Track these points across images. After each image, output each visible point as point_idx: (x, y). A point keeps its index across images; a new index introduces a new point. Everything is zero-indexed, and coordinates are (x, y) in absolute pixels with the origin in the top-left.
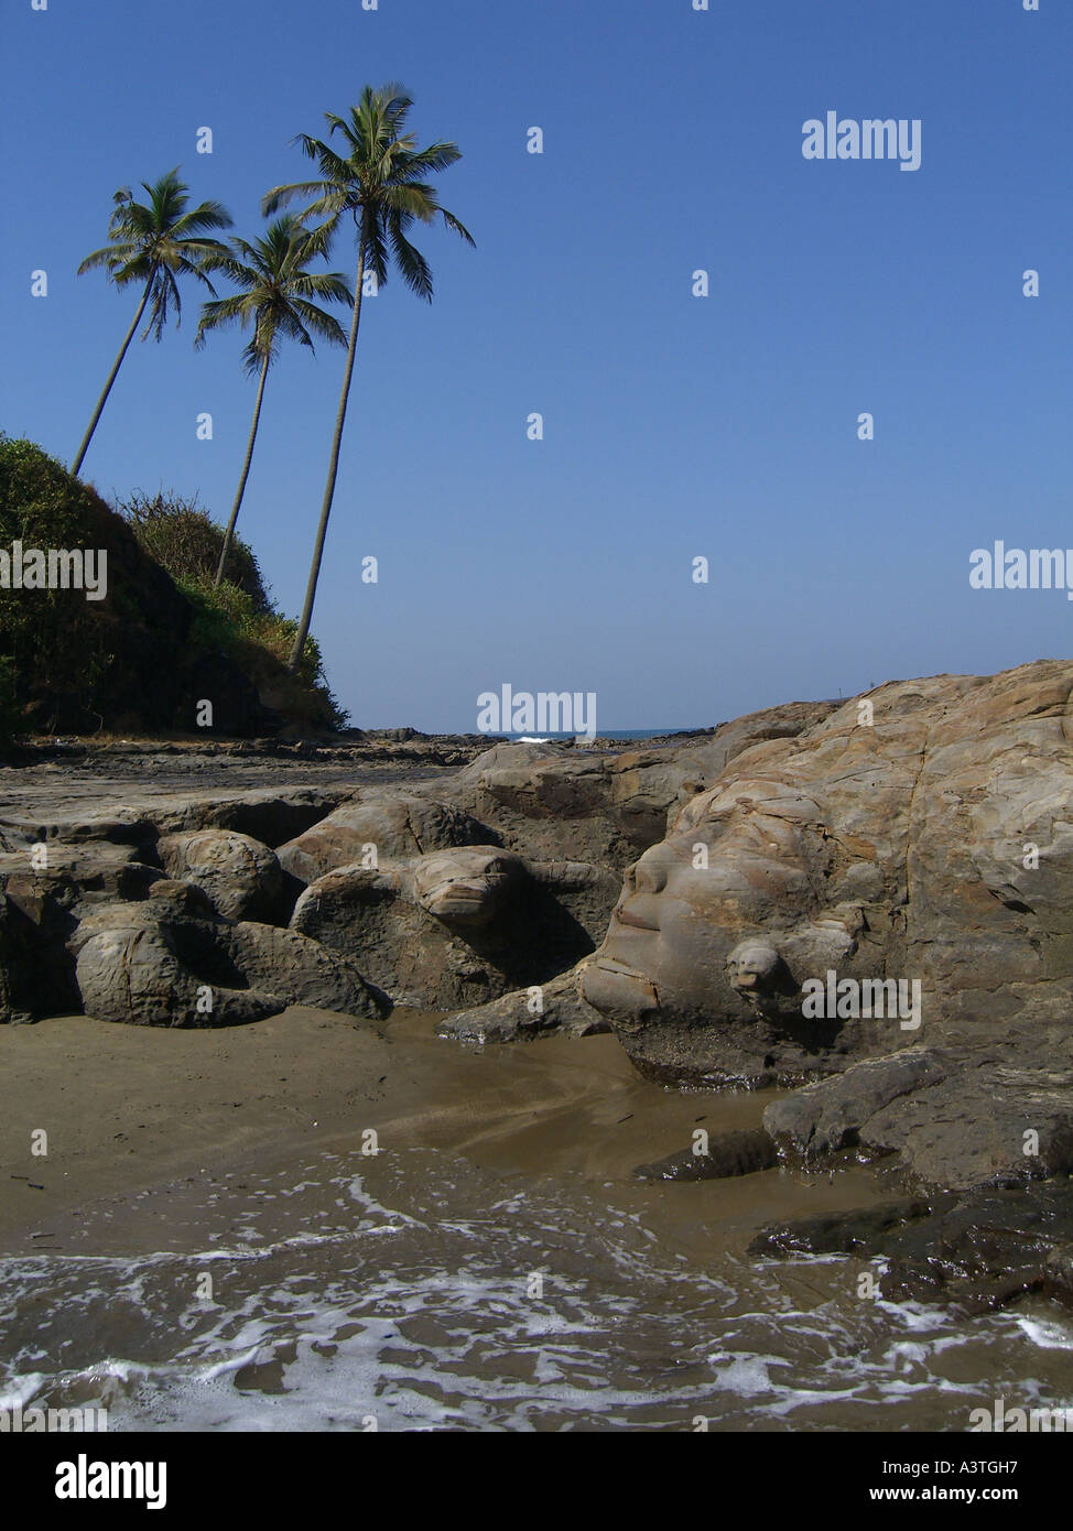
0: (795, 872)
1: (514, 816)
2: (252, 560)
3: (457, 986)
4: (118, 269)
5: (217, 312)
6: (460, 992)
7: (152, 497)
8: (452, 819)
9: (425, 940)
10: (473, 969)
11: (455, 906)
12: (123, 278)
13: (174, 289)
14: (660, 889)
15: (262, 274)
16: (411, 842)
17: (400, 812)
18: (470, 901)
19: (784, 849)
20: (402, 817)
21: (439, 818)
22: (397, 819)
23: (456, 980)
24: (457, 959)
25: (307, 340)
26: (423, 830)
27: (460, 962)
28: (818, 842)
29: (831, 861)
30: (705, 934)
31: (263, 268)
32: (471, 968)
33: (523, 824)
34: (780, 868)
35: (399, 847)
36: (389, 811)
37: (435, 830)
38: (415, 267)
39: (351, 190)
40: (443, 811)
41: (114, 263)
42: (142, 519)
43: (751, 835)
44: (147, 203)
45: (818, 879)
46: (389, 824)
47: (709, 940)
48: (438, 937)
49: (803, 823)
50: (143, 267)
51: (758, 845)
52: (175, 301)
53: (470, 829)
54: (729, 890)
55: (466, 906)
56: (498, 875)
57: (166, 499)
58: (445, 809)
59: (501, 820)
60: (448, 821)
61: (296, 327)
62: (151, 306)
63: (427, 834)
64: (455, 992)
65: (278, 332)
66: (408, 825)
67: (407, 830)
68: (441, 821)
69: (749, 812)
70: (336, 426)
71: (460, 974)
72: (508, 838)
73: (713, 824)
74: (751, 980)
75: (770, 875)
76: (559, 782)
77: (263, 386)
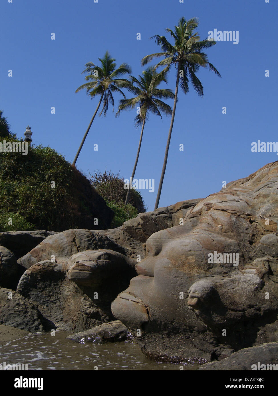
0: (230, 241)
1: (136, 242)
2: (141, 197)
3: (85, 319)
4: (91, 91)
5: (126, 104)
6: (86, 323)
7: (103, 173)
8: (97, 239)
9: (74, 296)
10: (92, 311)
11: (77, 274)
12: (93, 94)
13: (112, 97)
14: (157, 253)
15: (142, 90)
16: (75, 249)
17: (71, 235)
18: (85, 272)
19: (225, 227)
20: (71, 237)
21: (90, 238)
22: (69, 238)
23: (85, 316)
24: (86, 305)
25: (159, 114)
26: (81, 243)
27: (86, 307)
28: (246, 224)
29: (254, 235)
30: (176, 277)
31: (143, 87)
32: (91, 310)
33: (140, 246)
34: (223, 238)
35: (69, 251)
36: (67, 234)
37: (87, 243)
38: (197, 84)
39: (174, 56)
40: (93, 235)
41: (89, 89)
42: (99, 181)
43: (208, 221)
44: (100, 65)
45: (245, 245)
46: (65, 240)
47: (178, 280)
48: (78, 294)
49: (238, 214)
50: (100, 90)
51: (212, 227)
52: (112, 102)
53: (107, 244)
54: (190, 251)
55: (82, 275)
56: (105, 260)
57: (108, 174)
58: (94, 234)
59: (131, 244)
60: (95, 239)
61: (155, 110)
62: (103, 104)
63: (83, 245)
64: (84, 322)
65: (148, 111)
66: (74, 240)
67: (73, 243)
68: (91, 239)
69: (209, 209)
70: (167, 143)
71: (86, 314)
72: (130, 252)
73: (192, 219)
74: (194, 301)
75: (215, 242)
76: (149, 220)
77: (143, 131)
